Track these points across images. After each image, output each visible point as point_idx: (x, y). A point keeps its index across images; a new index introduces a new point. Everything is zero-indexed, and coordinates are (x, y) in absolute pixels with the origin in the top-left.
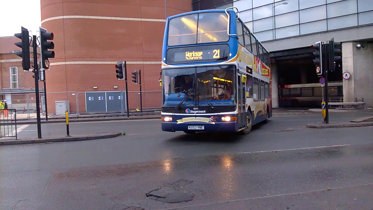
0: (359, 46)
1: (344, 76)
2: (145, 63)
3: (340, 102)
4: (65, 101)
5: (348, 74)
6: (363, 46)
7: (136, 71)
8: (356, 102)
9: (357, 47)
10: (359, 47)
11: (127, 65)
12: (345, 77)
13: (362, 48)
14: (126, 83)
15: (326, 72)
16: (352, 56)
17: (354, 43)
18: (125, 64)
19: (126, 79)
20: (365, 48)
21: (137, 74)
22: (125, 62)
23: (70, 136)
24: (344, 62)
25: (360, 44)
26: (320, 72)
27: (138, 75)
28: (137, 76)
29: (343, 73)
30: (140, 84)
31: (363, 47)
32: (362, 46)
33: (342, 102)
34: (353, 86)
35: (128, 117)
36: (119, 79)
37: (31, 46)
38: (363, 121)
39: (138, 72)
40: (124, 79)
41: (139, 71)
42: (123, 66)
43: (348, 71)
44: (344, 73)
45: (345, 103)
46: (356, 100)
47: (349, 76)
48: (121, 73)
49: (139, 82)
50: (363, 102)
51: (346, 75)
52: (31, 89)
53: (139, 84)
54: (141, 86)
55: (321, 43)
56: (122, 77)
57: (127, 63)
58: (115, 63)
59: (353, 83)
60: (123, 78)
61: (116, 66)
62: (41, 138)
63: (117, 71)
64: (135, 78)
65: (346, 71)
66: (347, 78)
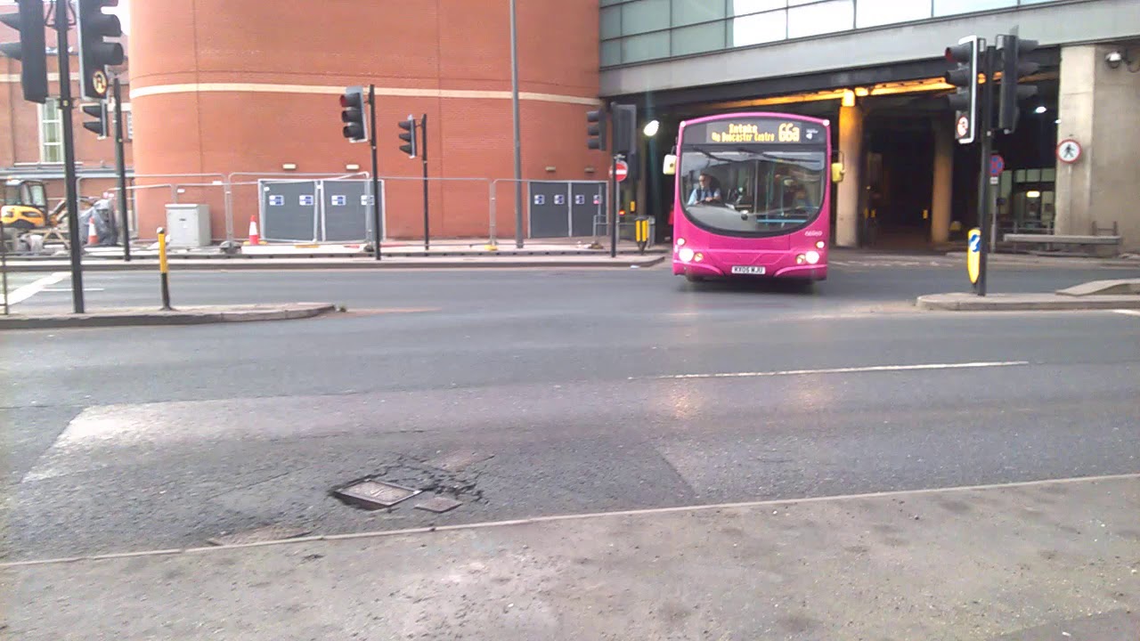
0: (1115, 57)
1: (1061, 152)
2: (445, 93)
3: (1045, 233)
4: (195, 205)
5: (1073, 145)
6: (1129, 60)
7: (410, 118)
8: (1093, 234)
9: (1108, 61)
10: (1116, 62)
11: (376, 98)
12: (1065, 156)
13: (1124, 65)
14: (375, 152)
15: (989, 134)
16: (1091, 89)
17: (1101, 49)
18: (371, 94)
19: (373, 142)
20: (1134, 67)
21: (415, 127)
22: (372, 87)
23: (171, 309)
24: (1067, 108)
25: (1118, 52)
26: (968, 135)
27: (419, 130)
28: (414, 135)
29: (1060, 140)
30: (425, 158)
31: (1129, 63)
32: (1124, 58)
33: (1052, 233)
34: (1088, 183)
35: (379, 258)
36: (352, 141)
37: (49, 26)
38: (1095, 293)
39: (419, 123)
40: (366, 140)
41: (422, 117)
42: (363, 100)
43: (1075, 138)
44: (1063, 142)
45: (1059, 235)
46: (1094, 230)
47: (1075, 153)
48: (358, 119)
49: (420, 151)
50: (1115, 234)
51: (1068, 149)
52: (104, 167)
53: (421, 158)
54: (426, 165)
55: (979, 40)
56: (360, 135)
57: (377, 91)
58: (343, 90)
59: (1088, 173)
60: (362, 137)
61: (343, 97)
62: (82, 312)
63: (344, 114)
64: (409, 140)
65: (1069, 138)
66: (1069, 158)
